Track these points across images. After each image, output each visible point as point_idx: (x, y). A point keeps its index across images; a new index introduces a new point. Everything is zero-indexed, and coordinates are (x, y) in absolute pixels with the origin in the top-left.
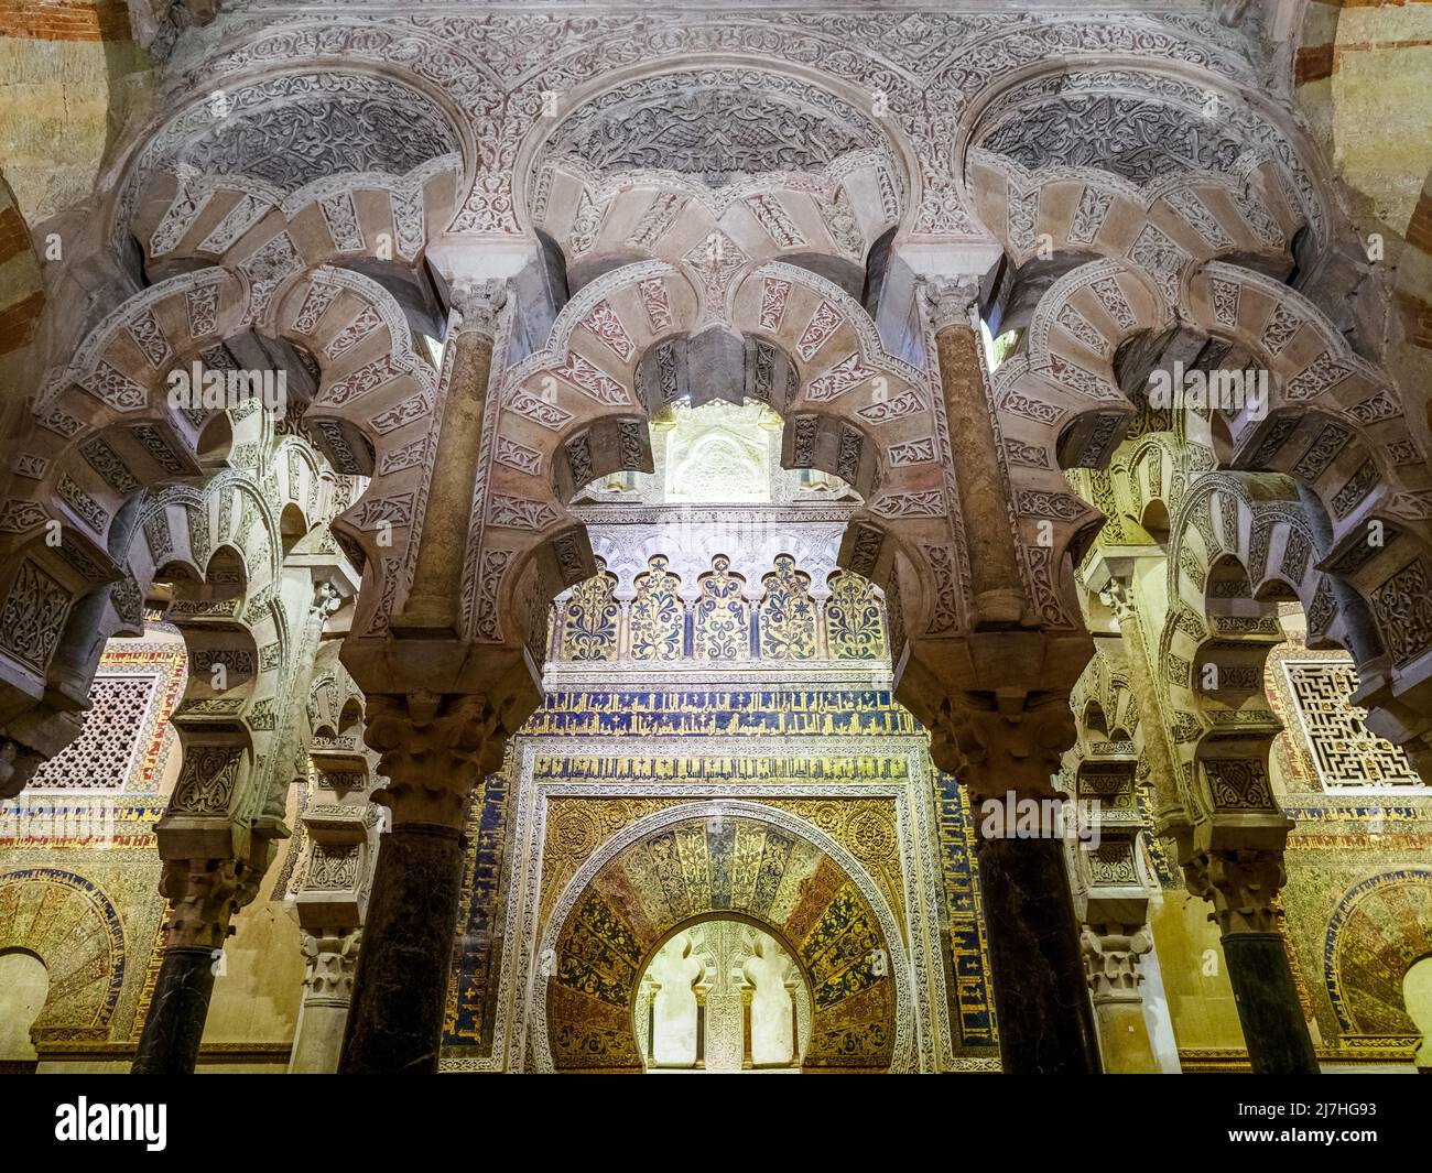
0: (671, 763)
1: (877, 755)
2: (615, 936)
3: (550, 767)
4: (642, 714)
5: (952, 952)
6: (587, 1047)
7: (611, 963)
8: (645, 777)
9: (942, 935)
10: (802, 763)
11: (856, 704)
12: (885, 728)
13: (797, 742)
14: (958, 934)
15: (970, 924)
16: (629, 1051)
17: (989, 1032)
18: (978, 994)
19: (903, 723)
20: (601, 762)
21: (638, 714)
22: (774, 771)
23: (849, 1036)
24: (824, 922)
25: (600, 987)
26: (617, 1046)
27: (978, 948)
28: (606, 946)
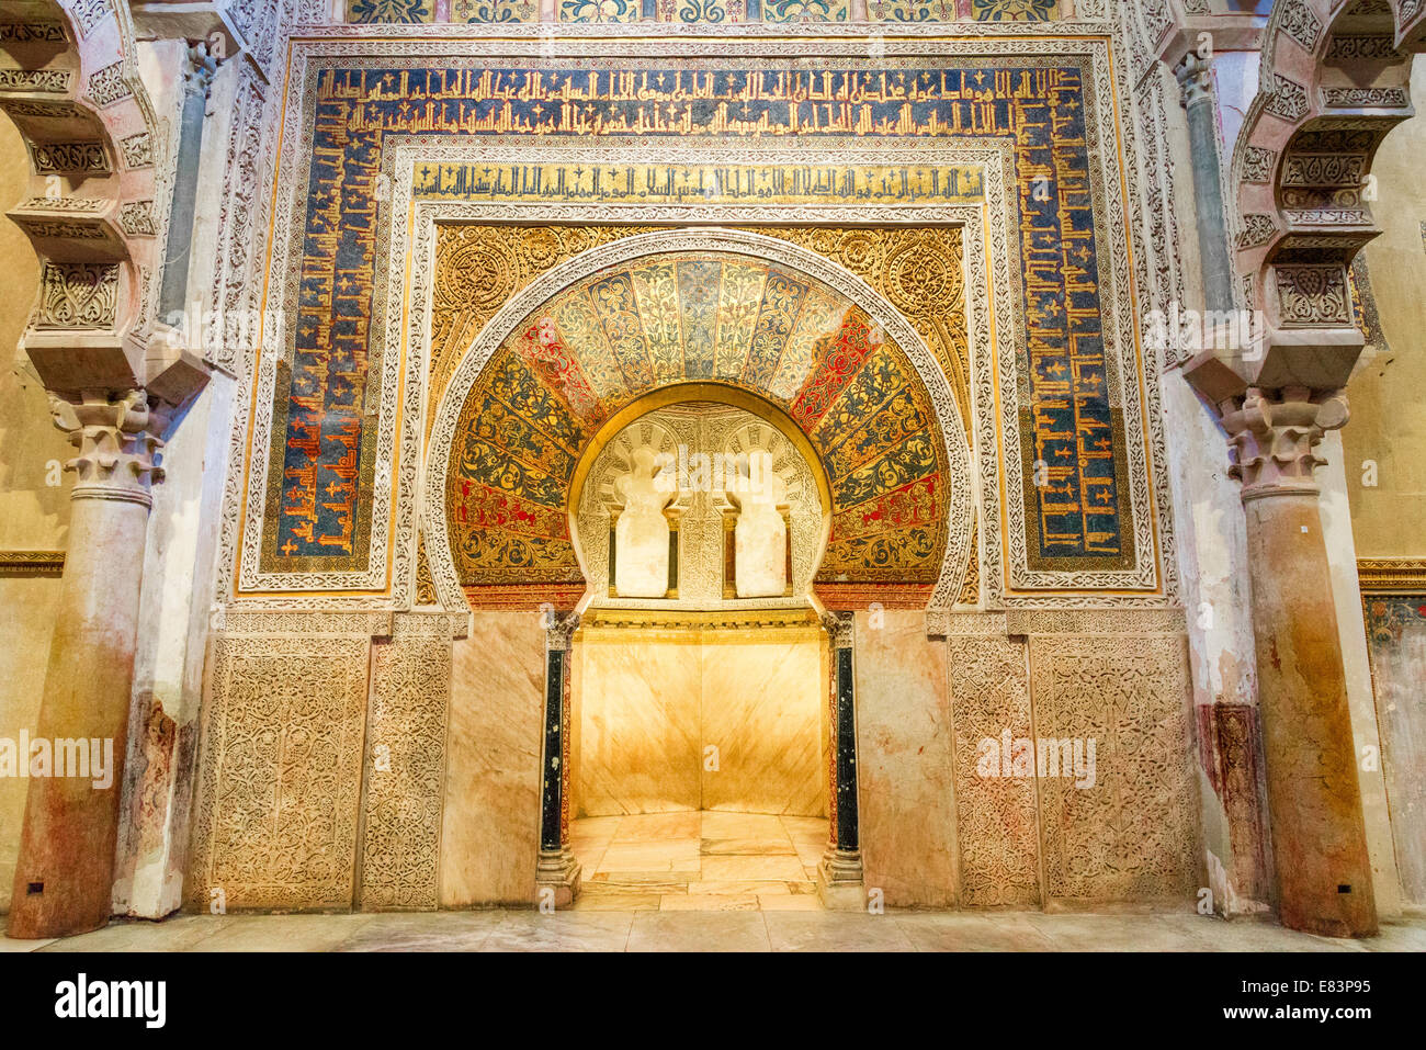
0: (623, 174)
1: (938, 164)
2: (544, 414)
3: (438, 179)
4: (579, 103)
5: (1034, 435)
6: (506, 558)
7: (539, 451)
8: (584, 194)
9: (1022, 412)
10: (824, 175)
11: (908, 90)
12: (951, 125)
13: (816, 146)
14: (1044, 412)
15: (1063, 398)
16: (566, 563)
17: (1081, 538)
18: (1069, 490)
19: (979, 117)
20: (515, 172)
21: (572, 102)
22: (780, 186)
23: (880, 544)
24: (850, 396)
25: (522, 480)
26: (550, 557)
27: (1073, 428)
28: (531, 428)
